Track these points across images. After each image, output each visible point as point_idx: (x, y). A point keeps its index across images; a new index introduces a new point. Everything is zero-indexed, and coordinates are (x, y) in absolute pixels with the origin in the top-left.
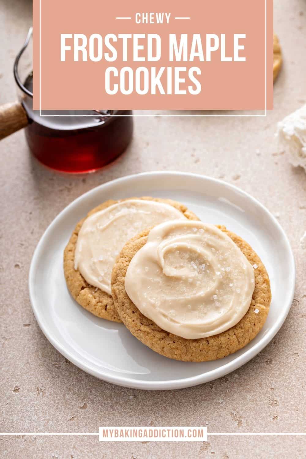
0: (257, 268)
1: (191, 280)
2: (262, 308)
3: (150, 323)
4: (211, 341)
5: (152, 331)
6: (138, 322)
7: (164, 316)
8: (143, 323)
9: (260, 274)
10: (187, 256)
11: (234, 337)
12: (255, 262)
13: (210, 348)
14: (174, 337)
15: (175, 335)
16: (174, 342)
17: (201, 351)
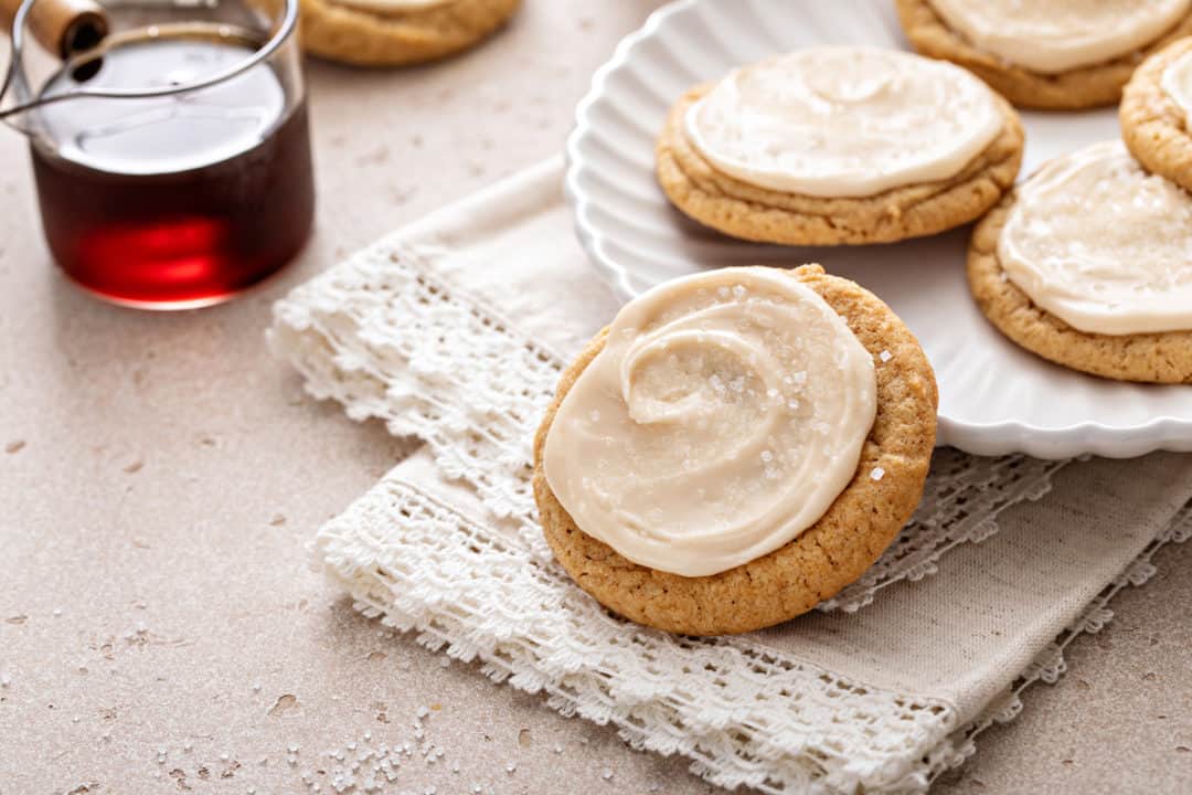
0: (890, 360)
1: (701, 425)
2: (894, 462)
3: (607, 552)
4: (756, 572)
5: (611, 571)
6: (578, 555)
7: (632, 526)
8: (590, 555)
9: (897, 375)
10: (698, 364)
11: (818, 551)
12: (887, 344)
13: (756, 591)
14: (663, 577)
15: (665, 573)
16: (666, 591)
17: (733, 602)
